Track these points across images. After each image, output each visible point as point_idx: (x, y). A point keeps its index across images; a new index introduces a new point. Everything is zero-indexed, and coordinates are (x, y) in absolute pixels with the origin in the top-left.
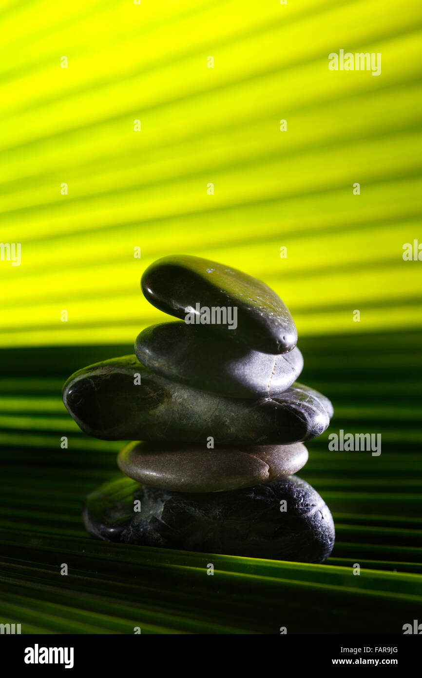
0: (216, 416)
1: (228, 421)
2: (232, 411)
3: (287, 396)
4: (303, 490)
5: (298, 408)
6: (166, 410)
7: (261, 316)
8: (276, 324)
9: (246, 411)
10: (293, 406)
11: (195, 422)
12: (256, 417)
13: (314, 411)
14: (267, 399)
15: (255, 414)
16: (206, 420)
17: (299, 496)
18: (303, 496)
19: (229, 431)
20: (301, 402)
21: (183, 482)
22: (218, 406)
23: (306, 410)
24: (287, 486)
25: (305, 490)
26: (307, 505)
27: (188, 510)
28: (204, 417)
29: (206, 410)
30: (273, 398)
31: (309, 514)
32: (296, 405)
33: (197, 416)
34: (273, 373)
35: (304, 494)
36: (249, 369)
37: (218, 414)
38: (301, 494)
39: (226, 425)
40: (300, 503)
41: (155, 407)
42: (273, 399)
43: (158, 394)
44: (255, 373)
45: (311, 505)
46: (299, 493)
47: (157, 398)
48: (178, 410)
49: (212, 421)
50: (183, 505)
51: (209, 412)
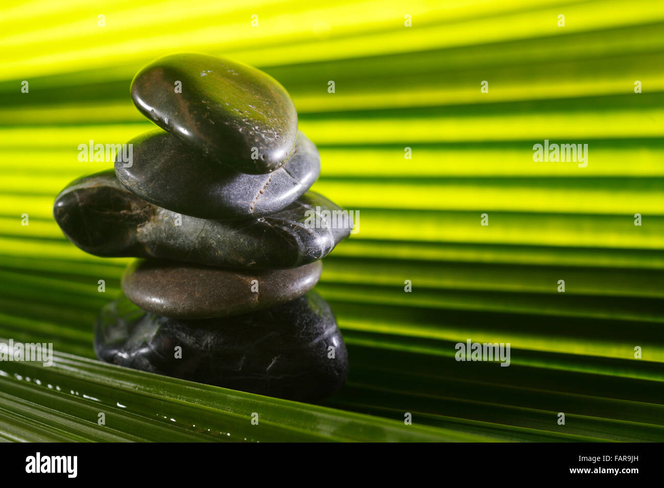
0: (202, 238)
1: (215, 244)
2: (218, 233)
3: (284, 216)
4: (308, 317)
5: (289, 231)
6: (153, 228)
7: (239, 132)
8: (257, 140)
9: (233, 233)
10: (285, 229)
11: (182, 243)
12: (242, 240)
13: (309, 234)
14: (259, 220)
15: (241, 238)
16: (192, 242)
17: (302, 323)
18: (307, 324)
19: (217, 253)
20: (297, 224)
21: (164, 309)
22: (204, 227)
23: (299, 234)
24: (291, 312)
25: (311, 317)
26: (310, 334)
27: (179, 335)
28: (191, 238)
29: (192, 230)
30: (267, 217)
31: (311, 344)
32: (289, 227)
33: (184, 236)
34: (261, 192)
35: (308, 321)
36: (228, 190)
37: (204, 236)
38: (305, 321)
39: (213, 247)
40: (301, 331)
41: (142, 224)
42: (266, 220)
43: (145, 212)
44: (234, 195)
45: (314, 333)
46: (303, 320)
47: (144, 215)
48: (165, 229)
49: (199, 242)
50: (175, 330)
51: (195, 232)
